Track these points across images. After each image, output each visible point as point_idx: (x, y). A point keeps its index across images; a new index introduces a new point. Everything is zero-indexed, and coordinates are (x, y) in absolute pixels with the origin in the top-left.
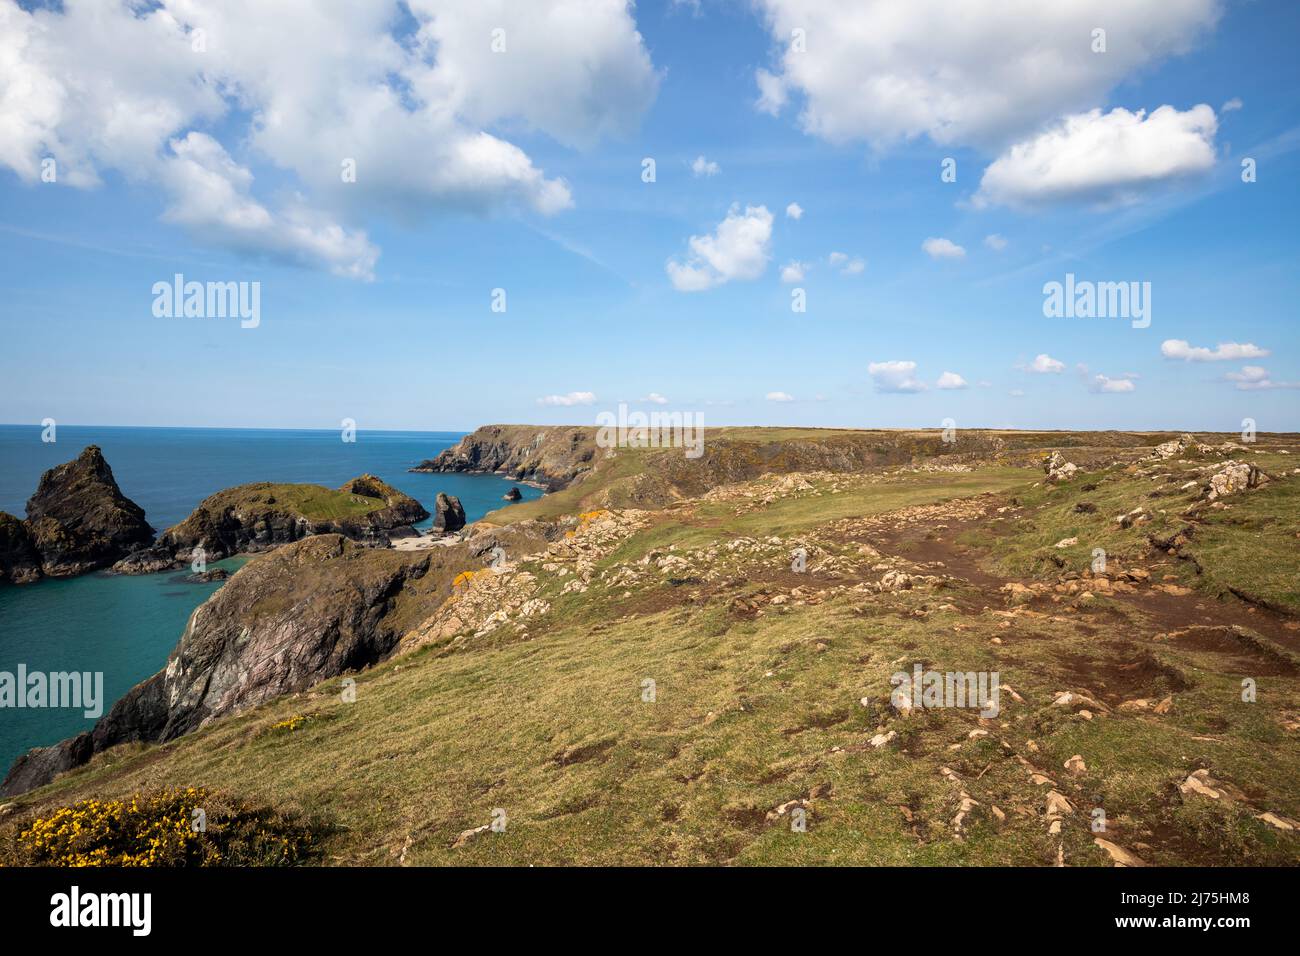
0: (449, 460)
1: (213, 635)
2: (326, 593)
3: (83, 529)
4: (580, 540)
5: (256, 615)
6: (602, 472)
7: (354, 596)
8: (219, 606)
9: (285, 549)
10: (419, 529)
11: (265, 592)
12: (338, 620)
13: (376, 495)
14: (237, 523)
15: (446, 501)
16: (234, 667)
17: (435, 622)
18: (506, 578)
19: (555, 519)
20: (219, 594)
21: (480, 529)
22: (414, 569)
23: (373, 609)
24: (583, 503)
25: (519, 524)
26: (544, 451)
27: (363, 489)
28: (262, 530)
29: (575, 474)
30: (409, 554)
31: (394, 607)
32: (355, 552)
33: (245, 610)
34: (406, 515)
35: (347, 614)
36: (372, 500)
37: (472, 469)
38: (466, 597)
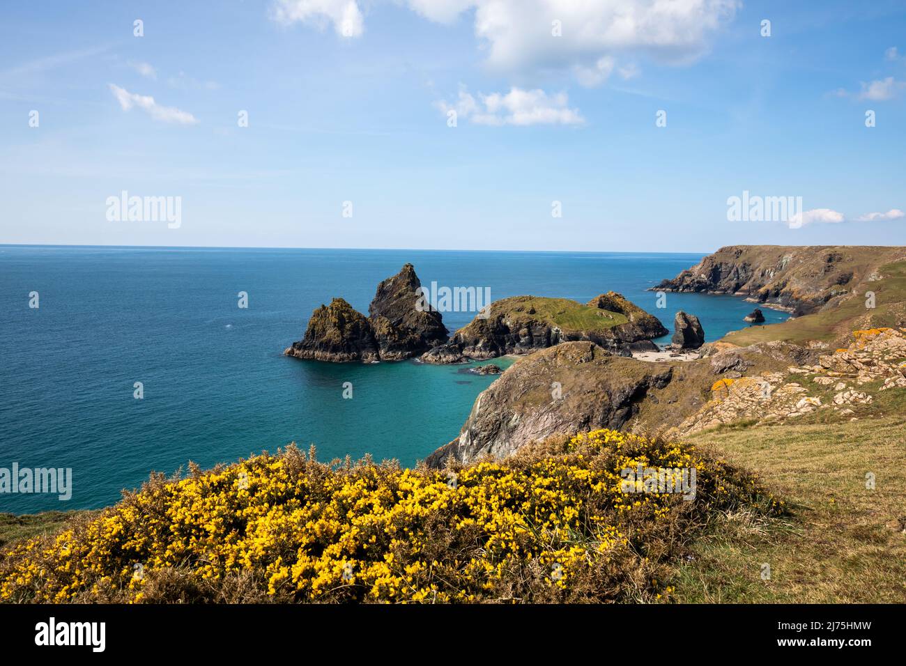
0: (688, 280)
1: (491, 417)
2: (579, 393)
3: (403, 327)
4: (861, 355)
5: (524, 404)
7: (603, 397)
8: (496, 393)
9: (543, 352)
10: (658, 343)
11: (530, 387)
12: (589, 417)
13: (618, 310)
14: (506, 328)
15: (686, 319)
16: (507, 444)
17: (695, 422)
18: (771, 388)
19: (804, 343)
20: (496, 384)
21: (720, 349)
22: (657, 379)
23: (619, 411)
24: (838, 329)
25: (766, 345)
26: (790, 273)
27: (607, 305)
28: (525, 336)
29: (827, 298)
31: (638, 412)
32: (604, 359)
33: (515, 399)
34: (646, 330)
35: (596, 413)
36: (616, 314)
37: (712, 289)
38: (727, 401)
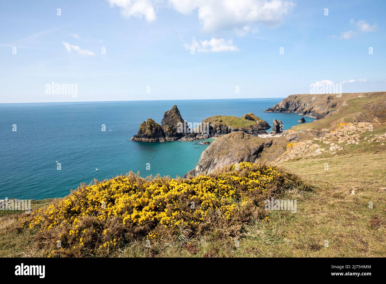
0: (277, 108)
1: (207, 160)
2: (239, 150)
3: (174, 128)
4: (340, 133)
5: (219, 155)
6: (341, 112)
7: (247, 152)
8: (209, 151)
9: (226, 136)
10: (267, 131)
11: (221, 148)
12: (242, 159)
13: (253, 120)
14: (212, 128)
15: (277, 122)
16: (213, 169)
17: (281, 159)
18: (308, 146)
19: (320, 129)
20: (209, 148)
21: (289, 132)
22: (267, 144)
23: (253, 156)
24: (332, 124)
25: (306, 131)
26: (314, 104)
27: (248, 118)
28: (219, 130)
29: (328, 113)
30: (265, 139)
31: (260, 156)
32: (247, 137)
33: (216, 153)
34: (263, 127)
35: (245, 157)
36: (251, 121)
37: (286, 111)
38: (292, 151)
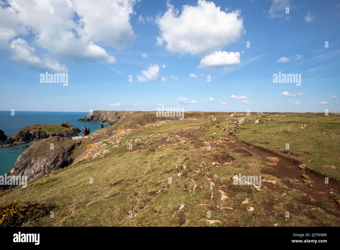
0: (86, 118)
1: (24, 162)
2: (55, 150)
4: (117, 136)
5: (36, 156)
6: (122, 121)
7: (62, 151)
8: (26, 155)
9: (44, 140)
10: (79, 135)
11: (38, 151)
12: (58, 156)
13: (68, 127)
14: (31, 134)
15: (85, 128)
16: (30, 169)
17: (82, 156)
18: (100, 145)
19: (111, 131)
20: (25, 152)
21: (93, 134)
22: (77, 144)
23: (67, 153)
24: (118, 128)
25: (103, 133)
26: (109, 116)
27: (64, 125)
28: (37, 136)
29: (116, 121)
30: (76, 140)
31: (72, 153)
32: (62, 140)
33: (33, 155)
34: (75, 131)
35: (60, 155)
36: (66, 128)
37: (92, 120)
38: (90, 150)
